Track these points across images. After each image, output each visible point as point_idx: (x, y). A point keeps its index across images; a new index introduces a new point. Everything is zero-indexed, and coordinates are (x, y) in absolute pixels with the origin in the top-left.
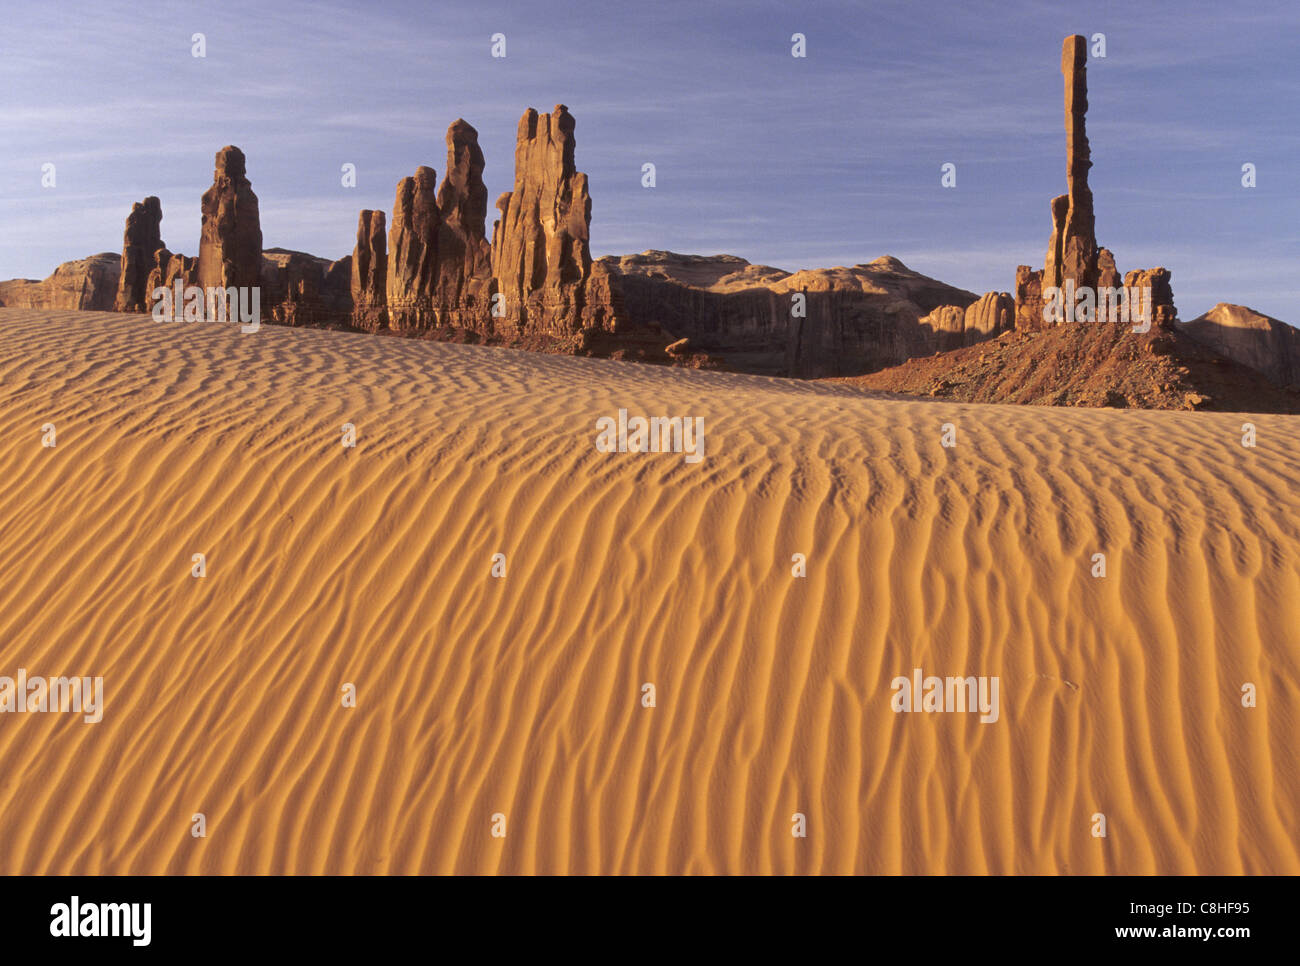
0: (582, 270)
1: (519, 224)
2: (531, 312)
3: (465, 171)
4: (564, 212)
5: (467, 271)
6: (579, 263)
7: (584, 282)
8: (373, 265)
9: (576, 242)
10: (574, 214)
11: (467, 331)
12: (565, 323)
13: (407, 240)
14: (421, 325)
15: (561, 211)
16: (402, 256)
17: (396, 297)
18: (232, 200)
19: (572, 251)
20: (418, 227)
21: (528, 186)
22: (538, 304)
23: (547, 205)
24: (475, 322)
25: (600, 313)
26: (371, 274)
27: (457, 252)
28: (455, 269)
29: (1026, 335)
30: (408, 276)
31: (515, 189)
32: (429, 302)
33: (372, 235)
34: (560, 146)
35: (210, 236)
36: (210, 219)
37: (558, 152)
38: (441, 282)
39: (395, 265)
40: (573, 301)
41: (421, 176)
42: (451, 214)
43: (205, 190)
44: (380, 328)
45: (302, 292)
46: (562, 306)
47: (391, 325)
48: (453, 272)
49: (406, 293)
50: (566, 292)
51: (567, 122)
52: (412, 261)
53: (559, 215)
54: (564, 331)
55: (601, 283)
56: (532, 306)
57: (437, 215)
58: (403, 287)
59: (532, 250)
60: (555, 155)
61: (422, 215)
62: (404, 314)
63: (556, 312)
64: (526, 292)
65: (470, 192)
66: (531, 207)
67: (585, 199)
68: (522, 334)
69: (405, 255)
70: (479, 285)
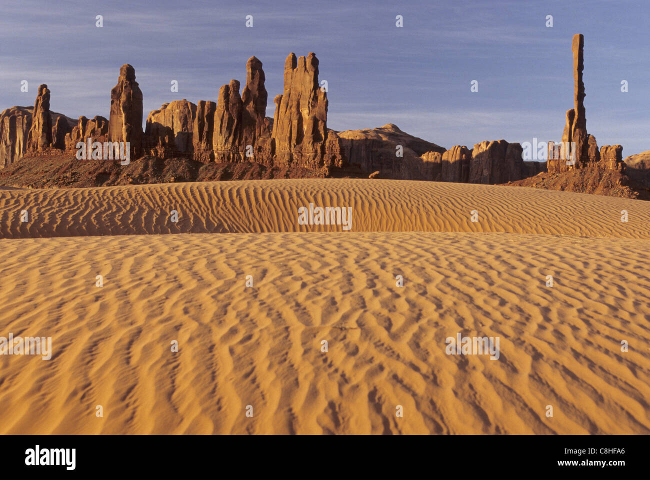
0: (323, 136)
1: (288, 111)
2: (295, 156)
3: (257, 83)
4: (313, 107)
5: (257, 134)
6: (322, 132)
7: (324, 142)
8: (206, 129)
9: (320, 122)
10: (319, 108)
11: (259, 164)
12: (315, 162)
13: (226, 117)
14: (233, 161)
15: (312, 106)
16: (223, 125)
17: (219, 146)
18: (130, 93)
19: (318, 126)
20: (232, 110)
21: (293, 92)
22: (299, 152)
23: (304, 103)
24: (263, 160)
25: (334, 158)
26: (204, 134)
27: (252, 123)
28: (251, 133)
29: (554, 174)
30: (227, 136)
31: (285, 94)
32: (237, 149)
33: (206, 114)
34: (312, 73)
35: (116, 111)
36: (115, 102)
37: (311, 76)
38: (244, 139)
39: (219, 130)
40: (319, 151)
41: (233, 85)
42: (249, 104)
43: (114, 86)
44: (210, 161)
45: (167, 141)
46: (313, 154)
47: (216, 160)
48: (250, 134)
49: (225, 144)
50: (315, 146)
51: (315, 62)
52: (229, 128)
53: (311, 108)
54: (314, 166)
55: (334, 143)
56: (296, 153)
57: (241, 105)
58: (224, 141)
59: (296, 125)
60: (309, 78)
61: (234, 104)
62: (224, 155)
63: (310, 156)
64: (293, 146)
65: (259, 94)
66: (295, 103)
67: (325, 100)
68: (290, 166)
69: (225, 125)
70: (264, 141)
